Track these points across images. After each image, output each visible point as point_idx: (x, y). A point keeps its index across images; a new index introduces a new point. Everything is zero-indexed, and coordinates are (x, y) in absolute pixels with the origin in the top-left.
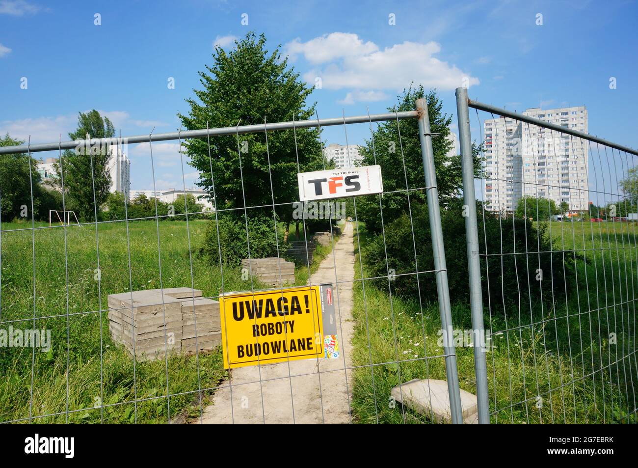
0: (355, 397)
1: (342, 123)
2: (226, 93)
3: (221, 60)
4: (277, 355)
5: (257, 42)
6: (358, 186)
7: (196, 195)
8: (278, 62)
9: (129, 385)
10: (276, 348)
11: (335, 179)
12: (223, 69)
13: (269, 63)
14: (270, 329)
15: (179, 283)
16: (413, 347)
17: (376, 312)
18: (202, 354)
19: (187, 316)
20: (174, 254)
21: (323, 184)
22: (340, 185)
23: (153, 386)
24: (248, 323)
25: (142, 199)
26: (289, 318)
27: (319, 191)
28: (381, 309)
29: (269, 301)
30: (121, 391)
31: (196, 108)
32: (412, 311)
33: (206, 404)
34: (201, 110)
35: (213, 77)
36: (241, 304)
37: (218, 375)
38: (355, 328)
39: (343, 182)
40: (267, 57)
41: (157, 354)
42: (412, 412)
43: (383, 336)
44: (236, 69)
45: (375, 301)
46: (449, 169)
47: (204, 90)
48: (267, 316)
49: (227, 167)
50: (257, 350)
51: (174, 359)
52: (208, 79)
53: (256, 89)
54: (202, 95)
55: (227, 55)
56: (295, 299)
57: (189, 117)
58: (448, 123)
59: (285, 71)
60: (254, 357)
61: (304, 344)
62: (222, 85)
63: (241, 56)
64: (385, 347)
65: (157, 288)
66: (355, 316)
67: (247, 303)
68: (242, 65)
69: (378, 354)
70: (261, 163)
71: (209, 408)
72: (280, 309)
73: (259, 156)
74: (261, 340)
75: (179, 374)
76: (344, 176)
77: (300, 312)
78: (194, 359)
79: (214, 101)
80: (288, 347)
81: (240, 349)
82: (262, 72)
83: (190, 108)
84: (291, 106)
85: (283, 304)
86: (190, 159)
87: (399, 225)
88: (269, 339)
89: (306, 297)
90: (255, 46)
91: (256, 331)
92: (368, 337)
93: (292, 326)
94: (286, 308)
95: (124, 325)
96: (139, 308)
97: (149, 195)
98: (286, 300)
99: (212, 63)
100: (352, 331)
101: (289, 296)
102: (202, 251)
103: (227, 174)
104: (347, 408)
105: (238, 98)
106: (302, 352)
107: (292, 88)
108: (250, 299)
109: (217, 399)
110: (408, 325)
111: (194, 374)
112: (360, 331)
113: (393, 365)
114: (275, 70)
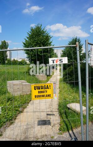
0: (59, 106)
1: (59, 47)
2: (33, 37)
3: (32, 30)
4: (43, 98)
5: (40, 25)
6: (62, 62)
7: (26, 60)
8: (44, 31)
9: (11, 101)
10: (43, 96)
11: (57, 60)
12: (32, 32)
13: (42, 31)
14: (42, 92)
15: (22, 79)
16: (72, 96)
17: (64, 87)
18: (27, 95)
19: (23, 86)
20: (21, 73)
21: (54, 61)
22: (58, 61)
23: (16, 101)
24: (37, 90)
25: (14, 60)
26: (46, 90)
27: (53, 63)
28: (65, 87)
29: (42, 86)
30: (10, 102)
31: (26, 40)
32: (72, 88)
33: (27, 105)
34: (27, 41)
35: (30, 34)
36: (36, 86)
37: (30, 99)
38: (59, 90)
39: (59, 60)
40: (42, 29)
41: (17, 94)
42: (71, 110)
43: (65, 93)
44: (35, 32)
45: (64, 85)
46: (82, 56)
47: (28, 36)
48: (41, 89)
49: (33, 54)
50: (39, 96)
51: (21, 96)
52: (29, 34)
53: (39, 37)
54: (27, 38)
55: (33, 29)
56: (47, 86)
57: (25, 43)
58: (82, 45)
59: (46, 32)
60: (38, 98)
61: (49, 96)
62: (32, 36)
63: (36, 29)
64: (66, 95)
65: (17, 80)
66: (60, 88)
67: (37, 86)
68: (37, 31)
69: (64, 97)
70: (40, 53)
71: (28, 106)
72: (44, 88)
73: (40, 52)
74: (40, 94)
75: (22, 99)
76: (59, 59)
77: (48, 89)
78: (25, 96)
79: (30, 39)
80: (46, 96)
81: (35, 96)
82: (41, 33)
83: (25, 41)
84: (47, 41)
85: (45, 87)
86: (24, 52)
87: (70, 68)
88: (42, 94)
89: (50, 86)
90: (39, 27)
91: (39, 92)
92: (62, 93)
93: (47, 92)
94: (45, 88)
95: (10, 88)
96: (14, 84)
97: (16, 59)
98: (45, 86)
99: (30, 30)
100: (59, 91)
101: (46, 85)
102: (27, 72)
103: (33, 56)
104: (57, 108)
105: (36, 39)
106: (49, 97)
107: (48, 36)
108: (38, 85)
109: (29, 104)
110: (71, 90)
111: (25, 99)
112: (60, 91)
113: (68, 99)
114: (44, 32)
